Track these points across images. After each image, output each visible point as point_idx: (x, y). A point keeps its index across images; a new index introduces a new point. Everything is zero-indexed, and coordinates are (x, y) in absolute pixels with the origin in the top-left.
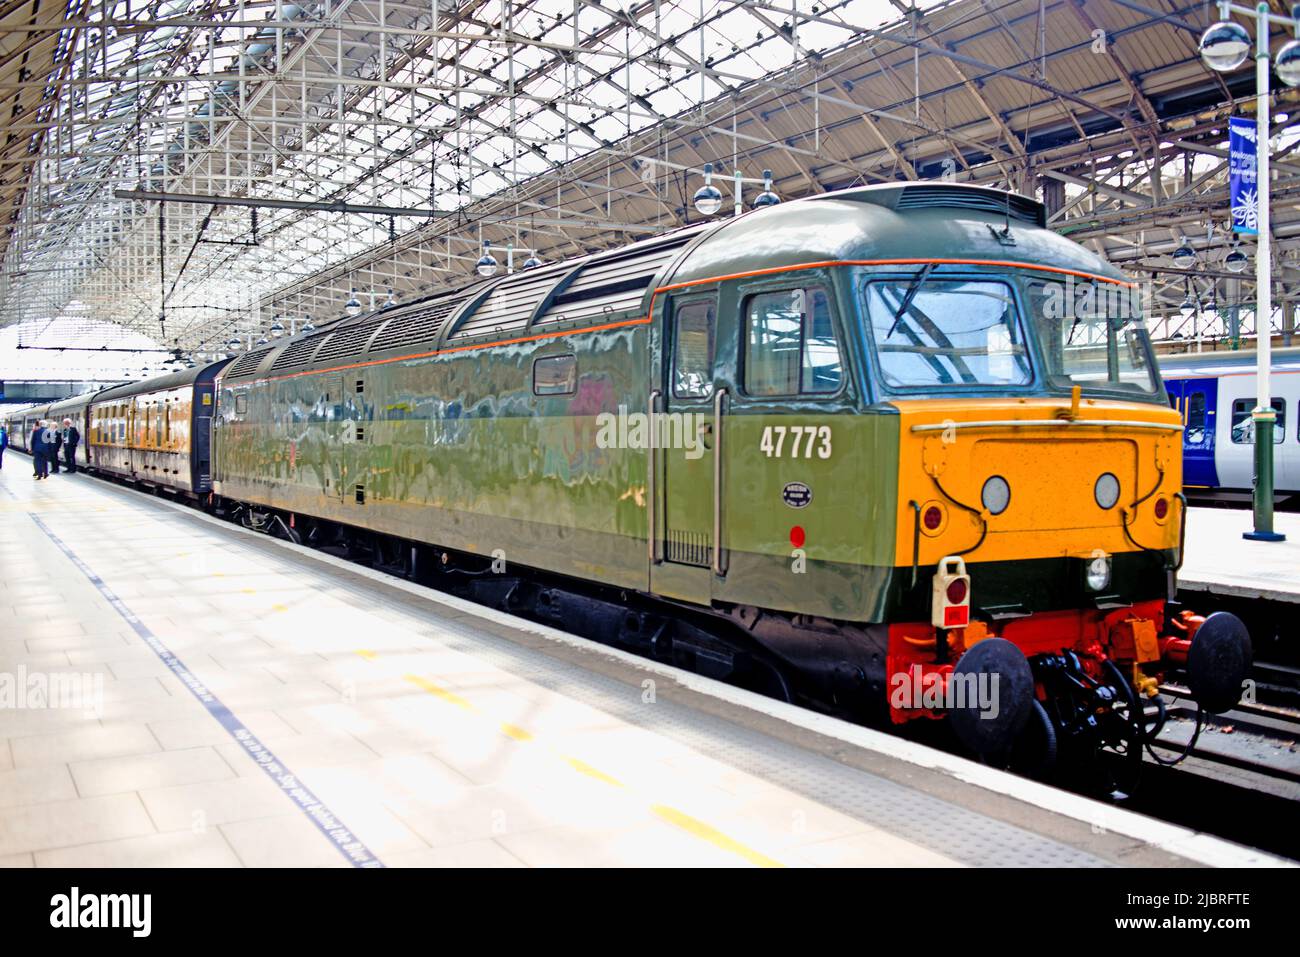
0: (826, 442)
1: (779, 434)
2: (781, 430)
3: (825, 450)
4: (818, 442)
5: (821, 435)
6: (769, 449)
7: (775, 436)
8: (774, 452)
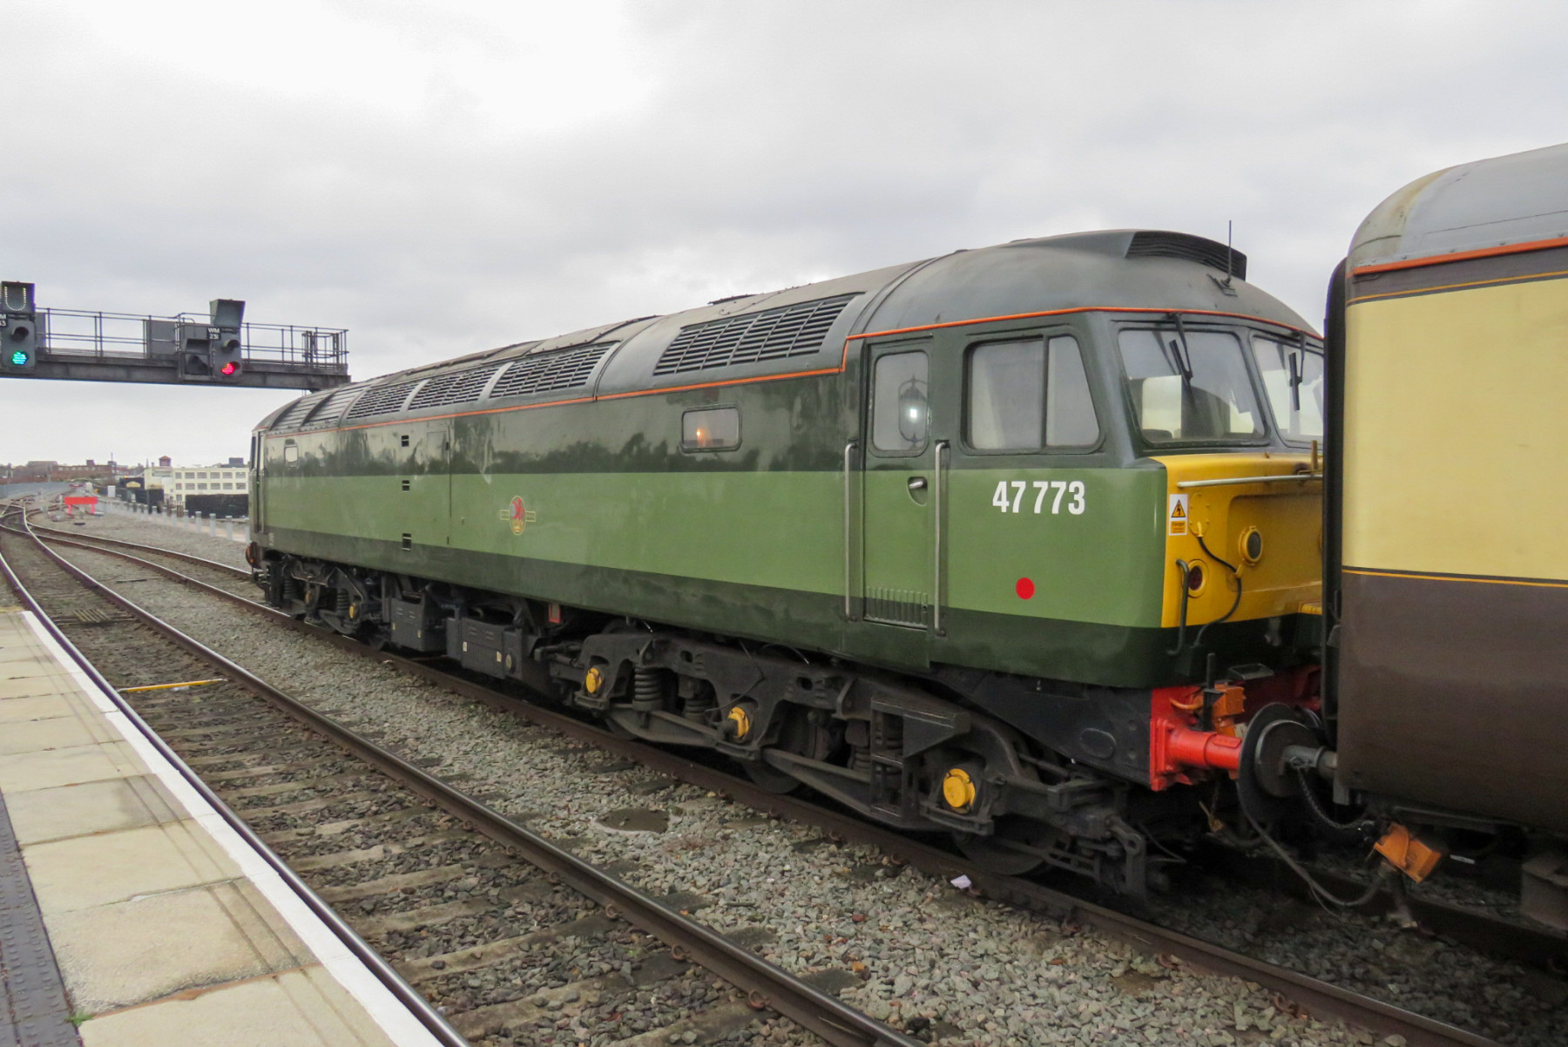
0: (1079, 497)
1: (1017, 489)
2: (1021, 485)
3: (1077, 505)
4: (1068, 497)
5: (1072, 490)
6: (1004, 504)
7: (1012, 493)
8: (1010, 508)
